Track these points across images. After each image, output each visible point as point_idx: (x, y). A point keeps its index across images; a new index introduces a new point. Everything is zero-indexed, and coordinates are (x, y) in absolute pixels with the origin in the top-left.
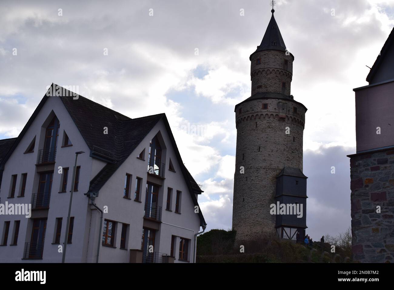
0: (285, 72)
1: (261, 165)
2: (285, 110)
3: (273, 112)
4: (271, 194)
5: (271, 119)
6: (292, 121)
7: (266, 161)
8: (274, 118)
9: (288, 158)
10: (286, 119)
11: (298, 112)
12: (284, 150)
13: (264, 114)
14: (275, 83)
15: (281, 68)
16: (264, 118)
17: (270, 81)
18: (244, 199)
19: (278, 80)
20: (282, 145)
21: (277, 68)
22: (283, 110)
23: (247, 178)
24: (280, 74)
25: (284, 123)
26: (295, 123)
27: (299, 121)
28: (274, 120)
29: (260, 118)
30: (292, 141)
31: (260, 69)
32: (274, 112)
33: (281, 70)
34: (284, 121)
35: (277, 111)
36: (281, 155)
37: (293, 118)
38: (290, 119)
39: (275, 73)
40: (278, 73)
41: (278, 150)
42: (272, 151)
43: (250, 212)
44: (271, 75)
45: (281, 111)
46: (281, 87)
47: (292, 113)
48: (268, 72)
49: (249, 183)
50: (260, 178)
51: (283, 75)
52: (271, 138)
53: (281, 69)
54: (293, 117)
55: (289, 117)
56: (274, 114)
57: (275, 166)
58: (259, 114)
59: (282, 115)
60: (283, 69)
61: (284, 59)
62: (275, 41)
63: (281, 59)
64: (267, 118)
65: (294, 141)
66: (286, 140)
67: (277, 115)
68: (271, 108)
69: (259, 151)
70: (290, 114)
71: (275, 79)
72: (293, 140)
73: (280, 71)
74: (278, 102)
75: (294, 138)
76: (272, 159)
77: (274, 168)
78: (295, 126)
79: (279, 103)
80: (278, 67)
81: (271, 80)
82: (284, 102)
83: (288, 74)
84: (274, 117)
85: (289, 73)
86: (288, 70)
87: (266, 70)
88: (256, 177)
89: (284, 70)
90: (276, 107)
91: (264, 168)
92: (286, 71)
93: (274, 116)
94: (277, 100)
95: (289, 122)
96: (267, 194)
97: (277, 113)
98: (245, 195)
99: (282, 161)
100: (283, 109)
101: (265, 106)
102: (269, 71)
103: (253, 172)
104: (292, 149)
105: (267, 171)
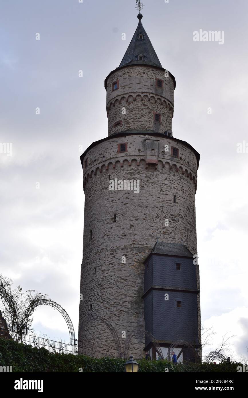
0: (158, 99)
1: (117, 244)
2: (156, 150)
3: (136, 156)
4: (136, 291)
5: (134, 167)
6: (171, 169)
7: (126, 237)
8: (138, 166)
9: (164, 230)
10: (159, 166)
11: (180, 156)
12: (158, 216)
13: (121, 160)
14: (143, 115)
15: (151, 91)
16: (122, 167)
17: (134, 112)
18: (91, 305)
19: (147, 111)
20: (153, 208)
21: (145, 93)
22: (153, 152)
23: (96, 269)
24: (149, 101)
25: (155, 173)
26: (176, 174)
27: (184, 170)
28: (138, 169)
29: (114, 168)
30: (171, 202)
31: (118, 96)
32: (138, 155)
33: (152, 95)
34: (156, 169)
35: (141, 154)
36: (153, 225)
37: (171, 165)
38: (167, 166)
39: (142, 100)
40: (147, 100)
41: (146, 217)
42: (136, 219)
43: (100, 327)
44: (136, 103)
45: (149, 152)
46: (153, 120)
47: (170, 157)
48: (131, 100)
49: (99, 276)
50: (116, 267)
51: (156, 102)
52: (134, 198)
53: (152, 93)
54: (171, 163)
55: (164, 163)
56: (138, 159)
57: (143, 243)
58: (113, 161)
59: (151, 158)
60: (154, 93)
61: (156, 79)
62: (141, 55)
63: (151, 78)
64: (126, 167)
65: (175, 202)
66: (160, 200)
67: (143, 160)
68: (131, 150)
69: (115, 221)
70: (166, 158)
71: (142, 109)
72: (173, 200)
73: (149, 96)
74: (144, 138)
75: (175, 196)
76: (136, 232)
77: (141, 246)
78: (176, 178)
79: (145, 140)
80: (146, 91)
81: (134, 110)
82: (154, 138)
83: (164, 101)
84: (138, 164)
85: (166, 100)
86: (164, 96)
87: (126, 96)
88: (111, 266)
89: (157, 95)
90: (141, 148)
91: (123, 249)
92: (161, 96)
93: (138, 161)
94: (142, 136)
95: (164, 171)
96: (129, 291)
97: (142, 158)
98: (94, 298)
99: (154, 235)
100: (153, 150)
101: (123, 148)
102: (131, 98)
103: (105, 257)
104: (172, 215)
105: (127, 252)
